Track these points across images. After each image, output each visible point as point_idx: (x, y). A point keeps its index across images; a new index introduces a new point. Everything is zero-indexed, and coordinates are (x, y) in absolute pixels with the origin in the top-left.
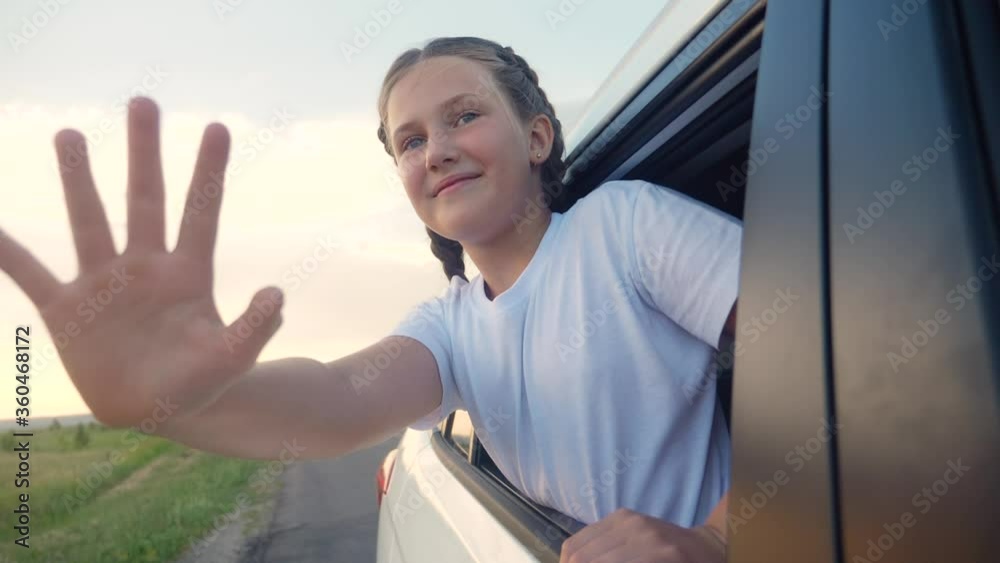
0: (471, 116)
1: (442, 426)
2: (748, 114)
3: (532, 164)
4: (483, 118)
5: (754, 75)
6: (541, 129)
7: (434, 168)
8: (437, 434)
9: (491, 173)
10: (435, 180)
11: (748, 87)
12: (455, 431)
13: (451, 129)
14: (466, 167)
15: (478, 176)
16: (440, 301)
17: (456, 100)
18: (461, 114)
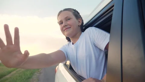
0: (69, 19)
1: (65, 63)
2: (111, 20)
3: (79, 26)
4: (71, 19)
5: (112, 14)
6: (80, 21)
7: (64, 27)
8: (64, 64)
9: (72, 27)
10: (64, 28)
11: (111, 16)
12: (67, 64)
13: (66, 21)
14: (69, 27)
15: (70, 28)
16: (66, 45)
17: (67, 17)
18: (68, 19)
